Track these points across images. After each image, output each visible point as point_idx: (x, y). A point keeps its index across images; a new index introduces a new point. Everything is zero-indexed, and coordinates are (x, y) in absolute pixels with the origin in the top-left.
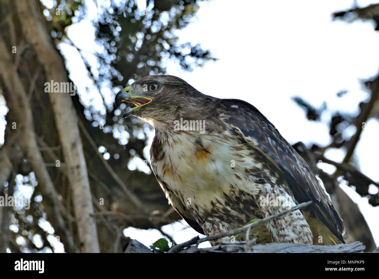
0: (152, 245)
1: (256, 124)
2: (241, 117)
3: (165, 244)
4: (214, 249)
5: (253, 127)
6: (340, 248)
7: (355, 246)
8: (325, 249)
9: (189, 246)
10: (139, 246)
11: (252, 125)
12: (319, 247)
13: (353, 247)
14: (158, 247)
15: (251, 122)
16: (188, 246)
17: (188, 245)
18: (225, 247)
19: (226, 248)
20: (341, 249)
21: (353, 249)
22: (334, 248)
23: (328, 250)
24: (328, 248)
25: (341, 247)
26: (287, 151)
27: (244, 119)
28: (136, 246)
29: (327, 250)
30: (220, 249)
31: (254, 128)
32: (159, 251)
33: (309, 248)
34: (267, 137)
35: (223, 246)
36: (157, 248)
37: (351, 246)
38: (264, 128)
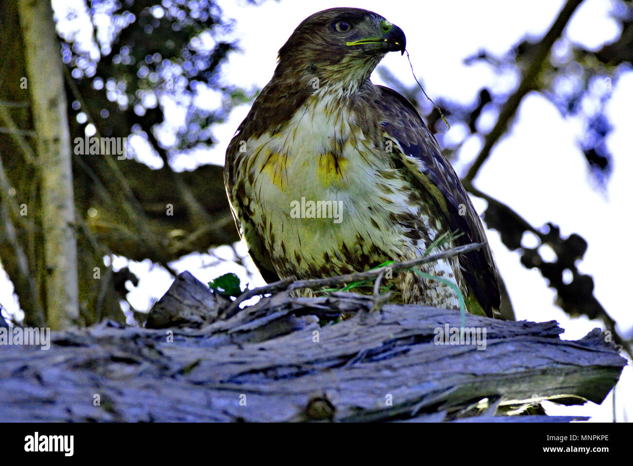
1: (418, 133)
2: (398, 121)
3: (234, 284)
4: (317, 302)
5: (416, 140)
7: (548, 327)
8: (500, 326)
10: (192, 282)
11: (413, 135)
12: (490, 321)
13: (546, 328)
14: (222, 288)
15: (411, 129)
16: (273, 292)
18: (337, 301)
19: (337, 304)
20: (527, 328)
21: (546, 330)
22: (515, 326)
23: (505, 327)
24: (505, 324)
25: (525, 325)
27: (402, 125)
28: (188, 281)
29: (503, 328)
30: (327, 303)
31: (417, 142)
32: (224, 294)
33: (475, 320)
34: (434, 157)
35: (333, 300)
36: (220, 289)
38: (426, 140)
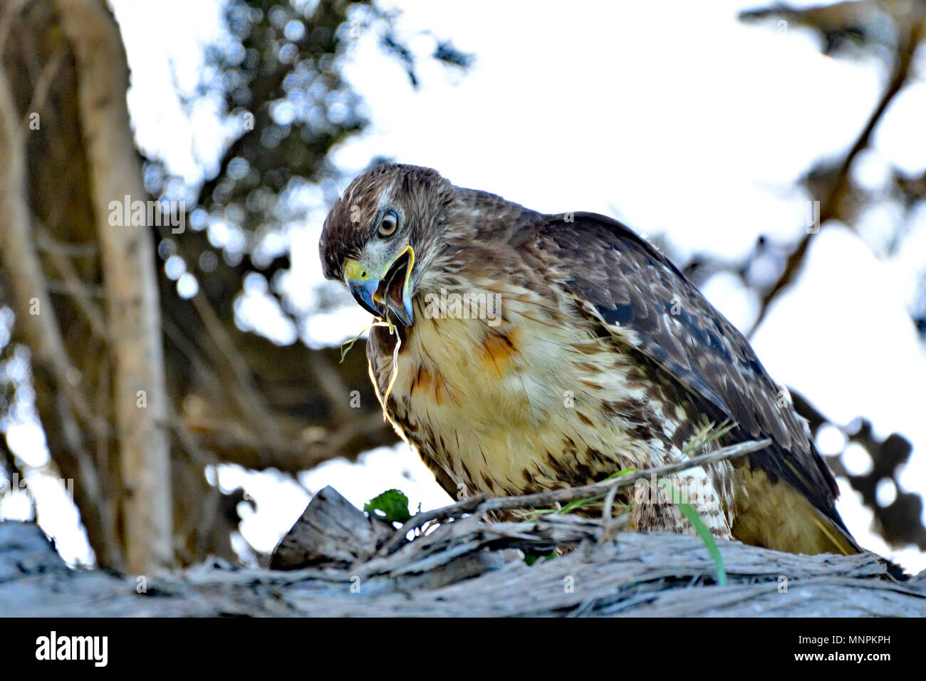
0: (369, 503)
1: (634, 282)
2: (598, 272)
3: (399, 505)
4: (520, 530)
5: (627, 296)
6: (826, 564)
7: (861, 563)
8: (791, 562)
9: (457, 515)
10: (338, 502)
11: (624, 288)
12: (775, 555)
13: (858, 565)
14: (381, 509)
15: (621, 280)
16: (455, 515)
17: (455, 513)
18: (550, 528)
19: (550, 531)
20: (830, 566)
21: (858, 568)
22: (812, 562)
23: (797, 564)
24: (797, 560)
25: (826, 561)
26: (709, 340)
27: (605, 277)
28: (332, 502)
29: (793, 565)
30: (536, 531)
31: (629, 299)
32: (384, 519)
33: (752, 554)
34: (661, 313)
35: (543, 526)
36: (378, 512)
37: (851, 560)
38: (652, 287)
